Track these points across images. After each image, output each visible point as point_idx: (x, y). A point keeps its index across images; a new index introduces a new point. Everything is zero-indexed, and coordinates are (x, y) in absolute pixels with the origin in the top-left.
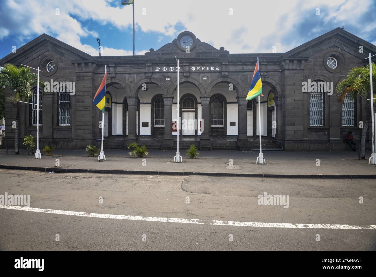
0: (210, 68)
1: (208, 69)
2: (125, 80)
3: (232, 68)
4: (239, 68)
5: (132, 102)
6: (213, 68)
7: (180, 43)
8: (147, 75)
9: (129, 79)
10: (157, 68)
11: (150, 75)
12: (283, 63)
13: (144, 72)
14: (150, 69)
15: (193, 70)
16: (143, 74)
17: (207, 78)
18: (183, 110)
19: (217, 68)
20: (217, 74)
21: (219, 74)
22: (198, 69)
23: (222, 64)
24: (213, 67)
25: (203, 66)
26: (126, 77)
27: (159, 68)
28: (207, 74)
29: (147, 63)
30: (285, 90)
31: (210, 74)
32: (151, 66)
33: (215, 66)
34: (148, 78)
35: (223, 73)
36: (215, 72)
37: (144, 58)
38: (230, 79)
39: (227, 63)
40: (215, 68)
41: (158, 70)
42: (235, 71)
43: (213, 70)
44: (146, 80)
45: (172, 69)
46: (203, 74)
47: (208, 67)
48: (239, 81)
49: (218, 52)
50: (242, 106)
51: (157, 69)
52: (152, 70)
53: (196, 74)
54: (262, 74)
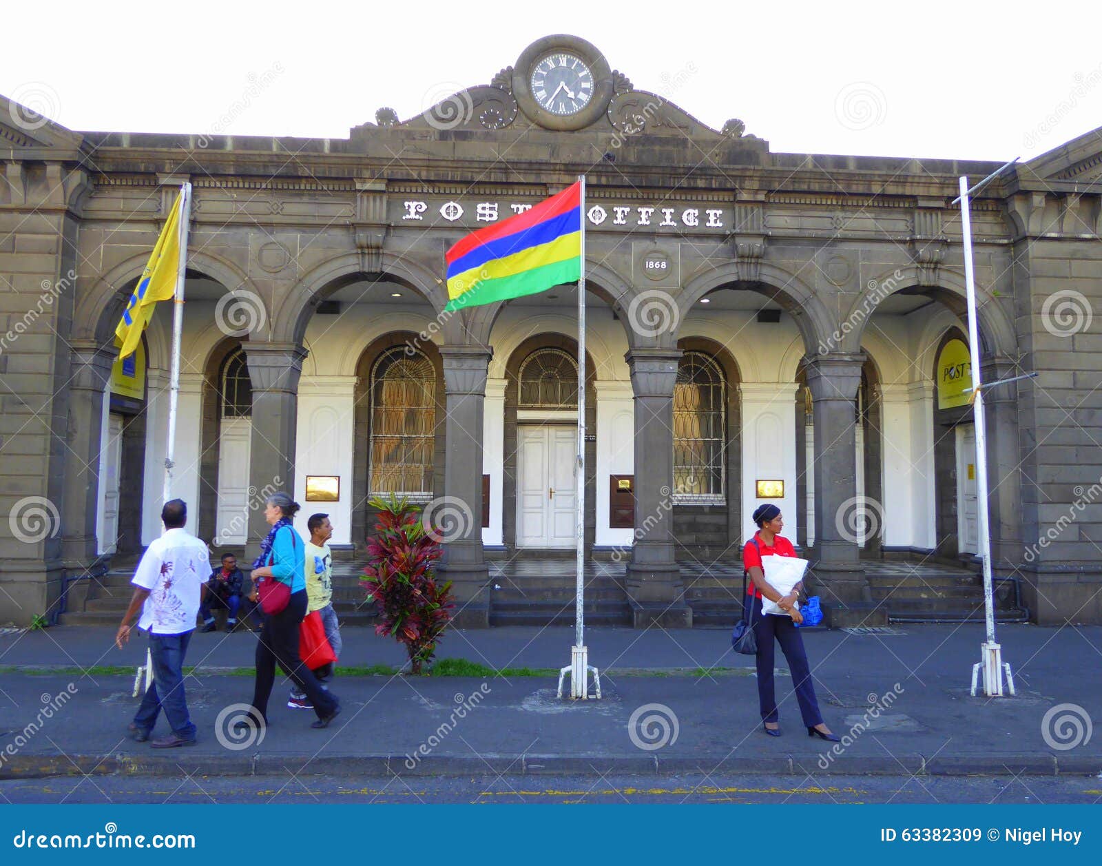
0: (677, 217)
1: (668, 217)
2: (243, 257)
3: (782, 221)
4: (814, 221)
5: (273, 371)
6: (691, 217)
7: (530, 91)
8: (362, 237)
9: (265, 253)
10: (413, 205)
11: (377, 236)
12: (1018, 206)
13: (341, 221)
14: (375, 210)
15: (597, 222)
16: (339, 234)
17: (664, 265)
18: (522, 415)
19: (712, 218)
20: (712, 244)
21: (721, 245)
22: (619, 215)
23: (735, 196)
24: (691, 211)
25: (646, 202)
26: (246, 244)
27: (424, 207)
28: (662, 245)
29: (363, 180)
30: (1030, 334)
31: (675, 246)
32: (383, 192)
33: (703, 206)
34: (363, 253)
35: (742, 243)
36: (702, 235)
37: (345, 151)
38: (777, 273)
39: (761, 197)
40: (703, 218)
41: (417, 213)
42: (796, 233)
43: (692, 224)
44: (353, 260)
45: (487, 212)
46: (646, 244)
47: (668, 212)
48: (818, 283)
49: (714, 142)
50: (834, 405)
51: (414, 209)
52: (384, 215)
53: (609, 240)
54: (922, 251)
